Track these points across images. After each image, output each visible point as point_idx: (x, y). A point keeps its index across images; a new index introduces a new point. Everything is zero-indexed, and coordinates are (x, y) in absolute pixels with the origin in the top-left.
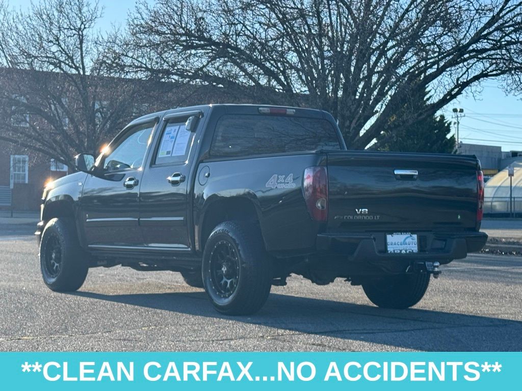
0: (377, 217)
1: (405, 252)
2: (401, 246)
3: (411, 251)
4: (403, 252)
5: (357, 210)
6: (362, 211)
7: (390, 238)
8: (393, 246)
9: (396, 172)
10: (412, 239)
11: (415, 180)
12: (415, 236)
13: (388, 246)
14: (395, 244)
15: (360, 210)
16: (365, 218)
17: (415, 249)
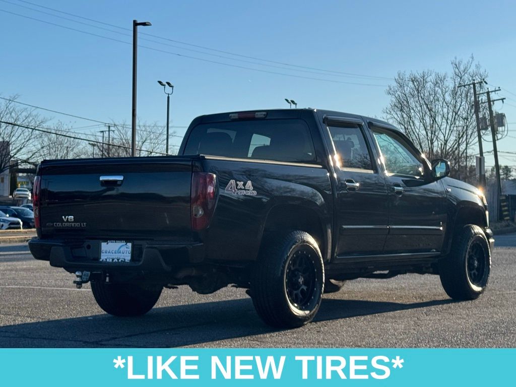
0: (83, 225)
1: (117, 261)
2: (115, 254)
3: (123, 260)
4: (116, 260)
5: (63, 217)
6: (68, 218)
7: (104, 246)
8: (107, 254)
9: (102, 178)
10: (127, 248)
11: (120, 185)
12: (130, 245)
13: (102, 254)
14: (109, 252)
15: (67, 217)
16: (73, 224)
17: (128, 257)
